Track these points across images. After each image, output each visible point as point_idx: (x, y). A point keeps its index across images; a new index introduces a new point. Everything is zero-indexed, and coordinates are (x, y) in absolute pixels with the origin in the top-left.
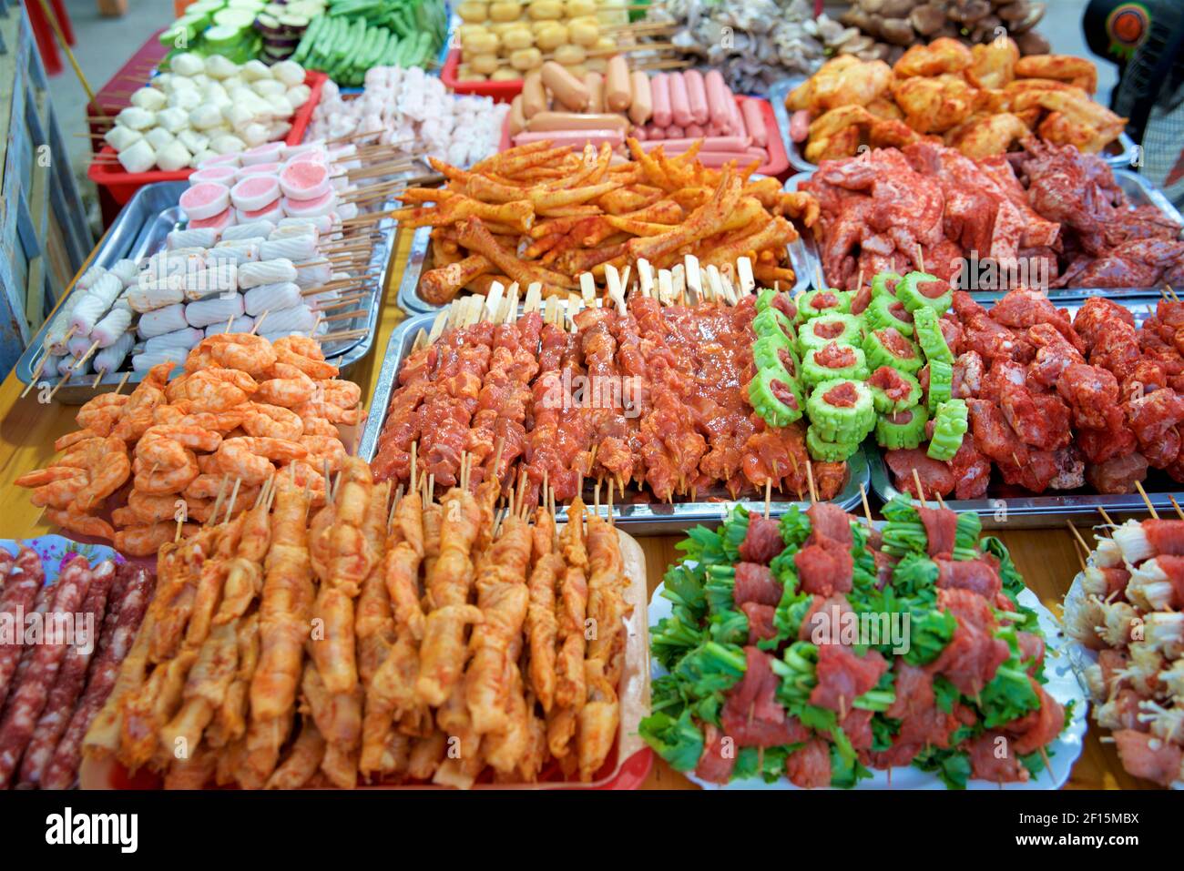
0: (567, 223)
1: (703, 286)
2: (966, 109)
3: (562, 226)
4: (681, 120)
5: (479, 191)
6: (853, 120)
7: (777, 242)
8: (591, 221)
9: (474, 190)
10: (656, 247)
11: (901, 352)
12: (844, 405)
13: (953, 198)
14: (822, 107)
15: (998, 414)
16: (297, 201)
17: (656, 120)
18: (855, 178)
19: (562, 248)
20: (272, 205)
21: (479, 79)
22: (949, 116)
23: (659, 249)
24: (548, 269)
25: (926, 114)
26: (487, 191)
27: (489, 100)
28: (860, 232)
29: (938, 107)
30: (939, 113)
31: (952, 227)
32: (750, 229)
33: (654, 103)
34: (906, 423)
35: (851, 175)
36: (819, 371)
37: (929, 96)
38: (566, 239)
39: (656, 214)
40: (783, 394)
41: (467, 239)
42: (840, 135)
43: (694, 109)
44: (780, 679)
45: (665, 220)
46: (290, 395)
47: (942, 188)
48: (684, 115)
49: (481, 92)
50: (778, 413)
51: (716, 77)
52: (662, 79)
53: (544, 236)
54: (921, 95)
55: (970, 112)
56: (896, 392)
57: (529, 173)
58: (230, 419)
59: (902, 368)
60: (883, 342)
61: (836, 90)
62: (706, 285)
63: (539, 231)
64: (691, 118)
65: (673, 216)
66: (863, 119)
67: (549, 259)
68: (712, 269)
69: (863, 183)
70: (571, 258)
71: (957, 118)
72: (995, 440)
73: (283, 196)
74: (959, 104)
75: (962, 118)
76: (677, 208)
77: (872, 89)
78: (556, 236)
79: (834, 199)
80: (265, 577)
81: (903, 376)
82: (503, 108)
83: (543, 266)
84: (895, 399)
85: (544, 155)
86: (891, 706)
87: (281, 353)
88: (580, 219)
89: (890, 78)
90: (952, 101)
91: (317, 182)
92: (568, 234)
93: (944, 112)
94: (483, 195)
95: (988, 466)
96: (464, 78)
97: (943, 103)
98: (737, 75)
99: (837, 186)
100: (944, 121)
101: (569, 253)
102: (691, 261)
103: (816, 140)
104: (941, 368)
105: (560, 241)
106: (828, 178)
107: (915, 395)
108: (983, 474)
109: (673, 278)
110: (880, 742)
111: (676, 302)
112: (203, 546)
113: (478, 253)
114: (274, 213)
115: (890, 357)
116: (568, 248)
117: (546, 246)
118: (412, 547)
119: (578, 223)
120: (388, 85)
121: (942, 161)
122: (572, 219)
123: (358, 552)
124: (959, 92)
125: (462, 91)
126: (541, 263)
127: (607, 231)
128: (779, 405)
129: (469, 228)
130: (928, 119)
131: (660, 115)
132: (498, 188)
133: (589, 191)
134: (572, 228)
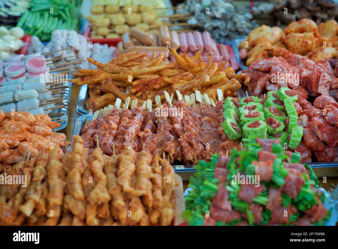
0: (147, 80)
1: (203, 101)
2: (312, 44)
3: (145, 82)
4: (192, 49)
5: (109, 70)
6: (266, 48)
7: (233, 88)
8: (156, 80)
9: (107, 69)
10: (183, 87)
11: (277, 113)
12: (255, 127)
13: (303, 71)
14: (253, 45)
15: (313, 133)
16: (33, 73)
17: (182, 49)
18: (264, 66)
19: (144, 90)
20: (22, 75)
21: (101, 38)
22: (306, 47)
23: (184, 88)
24: (139, 98)
25: (296, 46)
26: (113, 69)
27: (106, 46)
28: (266, 84)
29: (301, 43)
30: (301, 46)
31: (303, 82)
32: (221, 83)
33: (180, 43)
34: (280, 137)
35: (263, 65)
36: (246, 119)
37: (297, 39)
38: (146, 87)
39: (183, 76)
40: (234, 127)
41: (106, 86)
42: (260, 55)
43: (198, 45)
44: (229, 192)
45: (187, 79)
46: (43, 131)
47: (300, 69)
48: (193, 47)
49: (102, 43)
50: (233, 133)
51: (207, 35)
52: (184, 35)
53: (137, 86)
54: (294, 39)
55: (315, 46)
56: (274, 125)
57: (130, 64)
58: (22, 136)
59: (278, 119)
60: (270, 110)
61: (259, 38)
62: (204, 100)
63: (135, 83)
64: (196, 48)
65: (190, 77)
66: (270, 48)
67: (139, 94)
68: (206, 95)
69: (268, 68)
70: (148, 94)
71: (309, 48)
72: (311, 140)
73: (27, 71)
74: (310, 42)
75: (311, 48)
76: (191, 75)
77: (274, 38)
78: (142, 86)
79: (256, 75)
80: (48, 172)
81: (278, 121)
82: (113, 49)
83: (137, 97)
84: (275, 128)
85: (136, 56)
86: (267, 202)
87: (37, 119)
88: (151, 79)
89: (282, 34)
90: (307, 41)
91: (42, 66)
92: (147, 85)
93: (304, 45)
94: (111, 71)
95: (310, 153)
96: (94, 37)
97: (303, 41)
98: (217, 36)
99: (257, 70)
100: (304, 49)
101: (147, 92)
102: (198, 93)
103: (250, 57)
104: (294, 117)
105: (143, 88)
106: (254, 67)
107: (282, 127)
108: (309, 156)
109: (190, 98)
110: (265, 220)
111: (192, 106)
112: (23, 166)
113: (110, 92)
114: (24, 78)
115: (273, 115)
116: (147, 90)
117: (138, 89)
118: (100, 161)
119: (151, 81)
120: (63, 36)
121: (301, 61)
122: (148, 79)
123: (82, 162)
124: (309, 37)
125: (94, 42)
126: (136, 96)
127: (163, 84)
128: (233, 130)
129: (106, 82)
130: (297, 48)
131: (183, 47)
132: (117, 68)
133: (155, 68)
134: (149, 83)
